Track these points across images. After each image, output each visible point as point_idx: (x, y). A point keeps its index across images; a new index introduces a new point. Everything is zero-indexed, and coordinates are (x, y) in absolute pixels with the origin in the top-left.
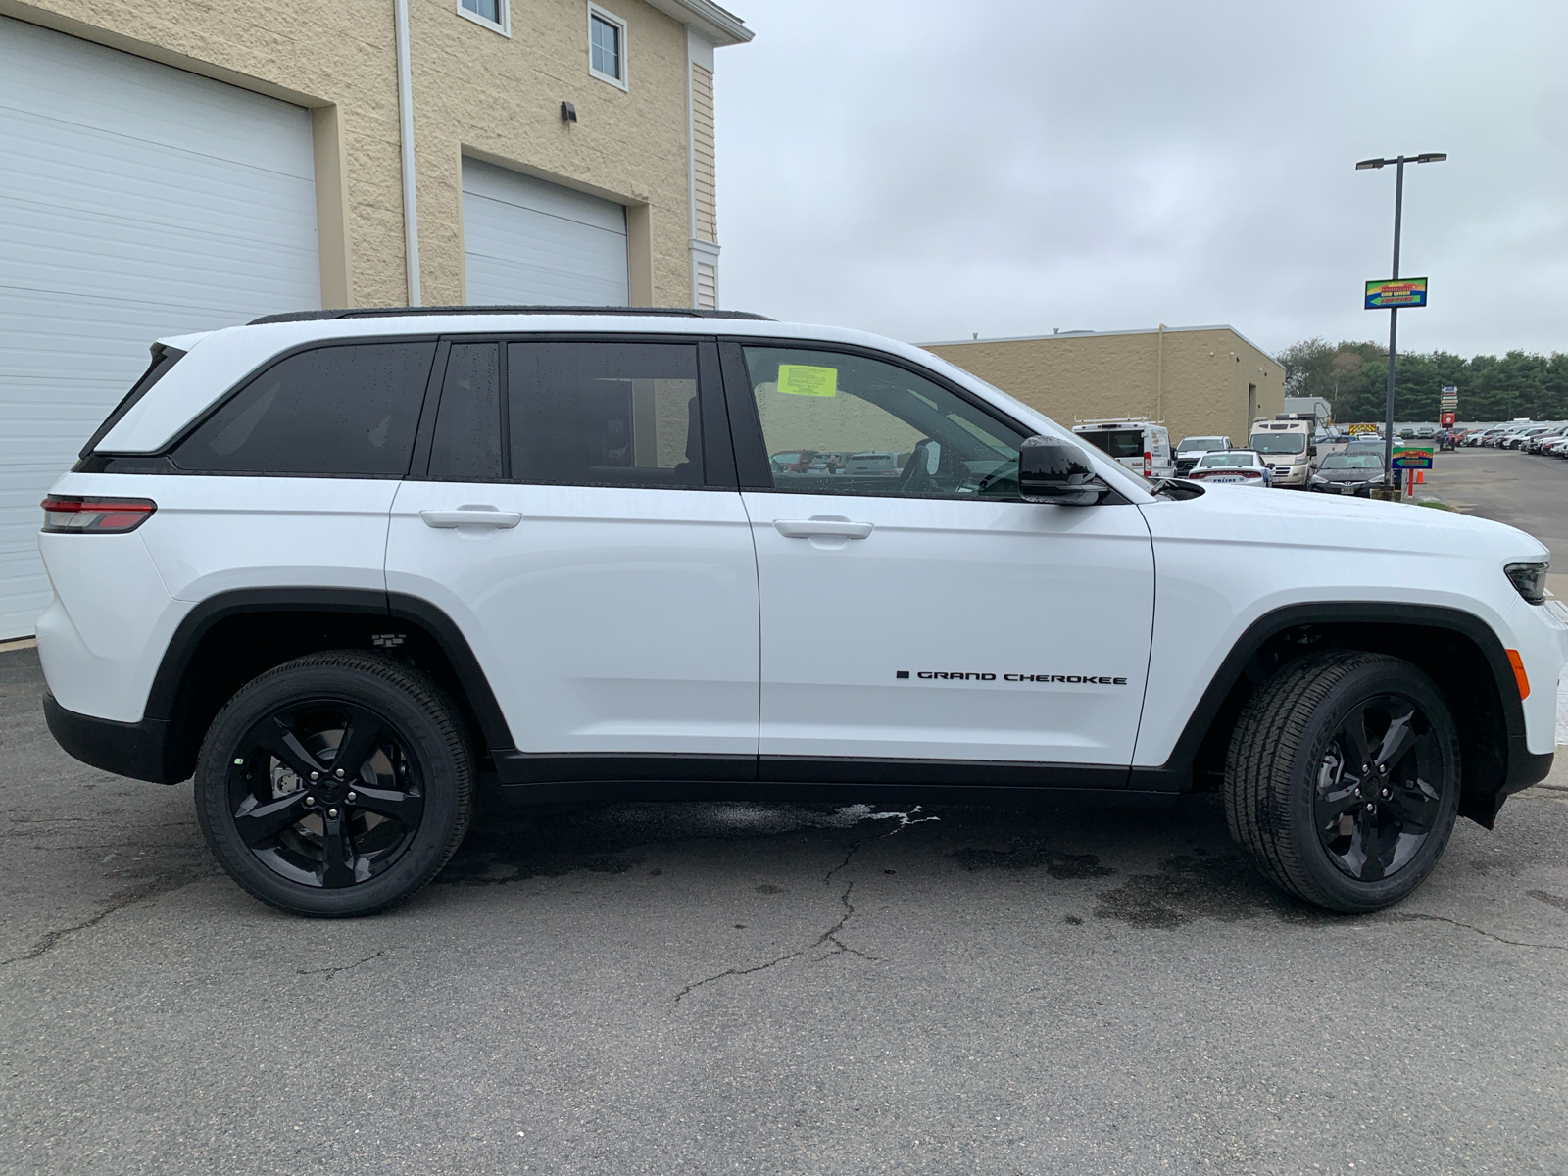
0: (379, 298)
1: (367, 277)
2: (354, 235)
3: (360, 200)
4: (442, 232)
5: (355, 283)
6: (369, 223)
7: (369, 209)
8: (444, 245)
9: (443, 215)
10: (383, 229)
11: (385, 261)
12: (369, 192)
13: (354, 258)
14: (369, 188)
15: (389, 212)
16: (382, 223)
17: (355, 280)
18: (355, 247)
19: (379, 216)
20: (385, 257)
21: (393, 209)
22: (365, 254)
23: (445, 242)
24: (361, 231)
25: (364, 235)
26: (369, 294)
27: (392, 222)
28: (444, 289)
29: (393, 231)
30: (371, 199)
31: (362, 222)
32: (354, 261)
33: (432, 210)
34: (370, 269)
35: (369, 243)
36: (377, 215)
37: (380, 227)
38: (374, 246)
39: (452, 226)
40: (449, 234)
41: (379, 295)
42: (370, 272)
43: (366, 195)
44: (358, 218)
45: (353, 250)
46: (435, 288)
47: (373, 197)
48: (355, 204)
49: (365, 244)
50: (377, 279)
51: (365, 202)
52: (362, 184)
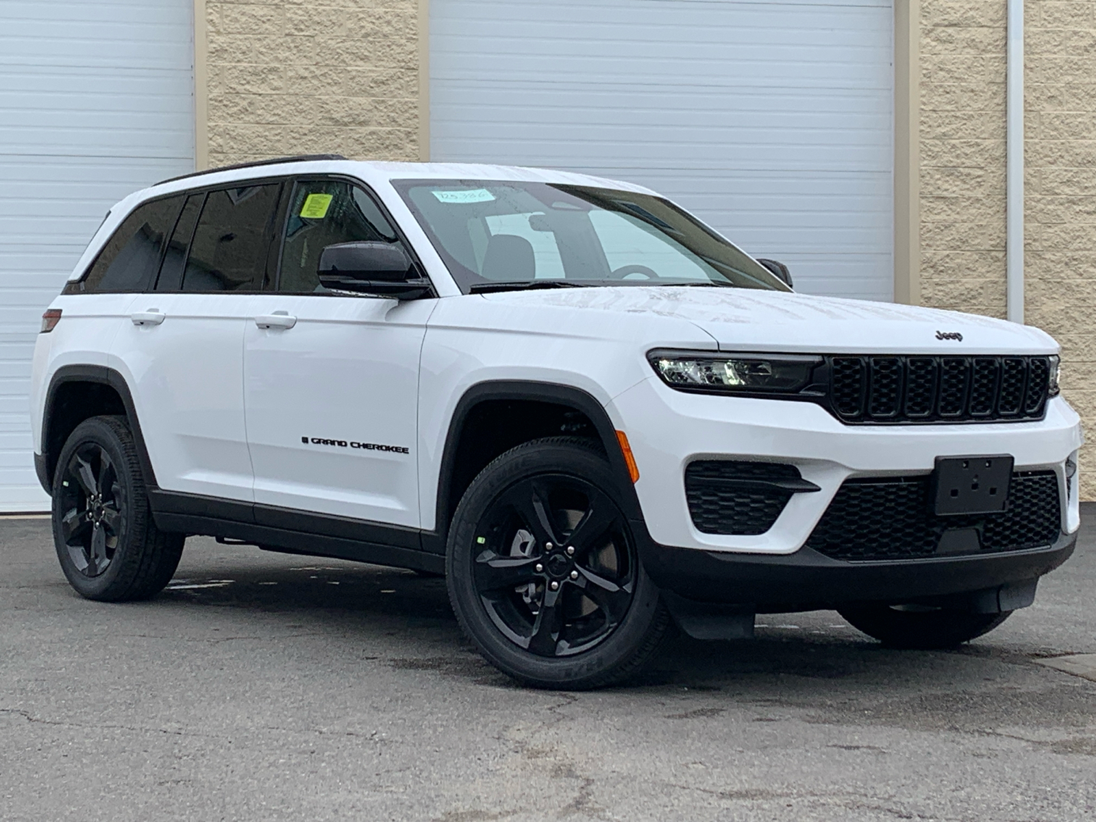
0: (960, 138)
1: (944, 115)
2: (925, 66)
3: (936, 20)
4: (1076, 41)
5: (923, 123)
6: (951, 47)
7: (950, 30)
9: (1079, 19)
10: (972, 51)
11: (972, 91)
12: (953, 8)
13: (924, 92)
14: (952, 4)
15: (985, 29)
16: (971, 44)
17: (923, 119)
18: (925, 79)
19: (968, 36)
20: (973, 86)
21: (990, 24)
22: (941, 86)
23: (1079, 54)
24: (936, 59)
25: (941, 62)
26: (944, 134)
27: (986, 41)
28: (1073, 116)
29: (990, 51)
30: (953, 17)
31: (939, 48)
32: (923, 96)
33: (1057, 15)
34: (949, 103)
35: (949, 71)
36: (963, 35)
37: (968, 50)
38: (956, 75)
40: (1087, 42)
41: (960, 134)
42: (949, 107)
43: (948, 13)
44: (933, 43)
45: (922, 84)
47: (959, 15)
48: (929, 27)
49: (942, 73)
50: (958, 114)
51: (946, 23)
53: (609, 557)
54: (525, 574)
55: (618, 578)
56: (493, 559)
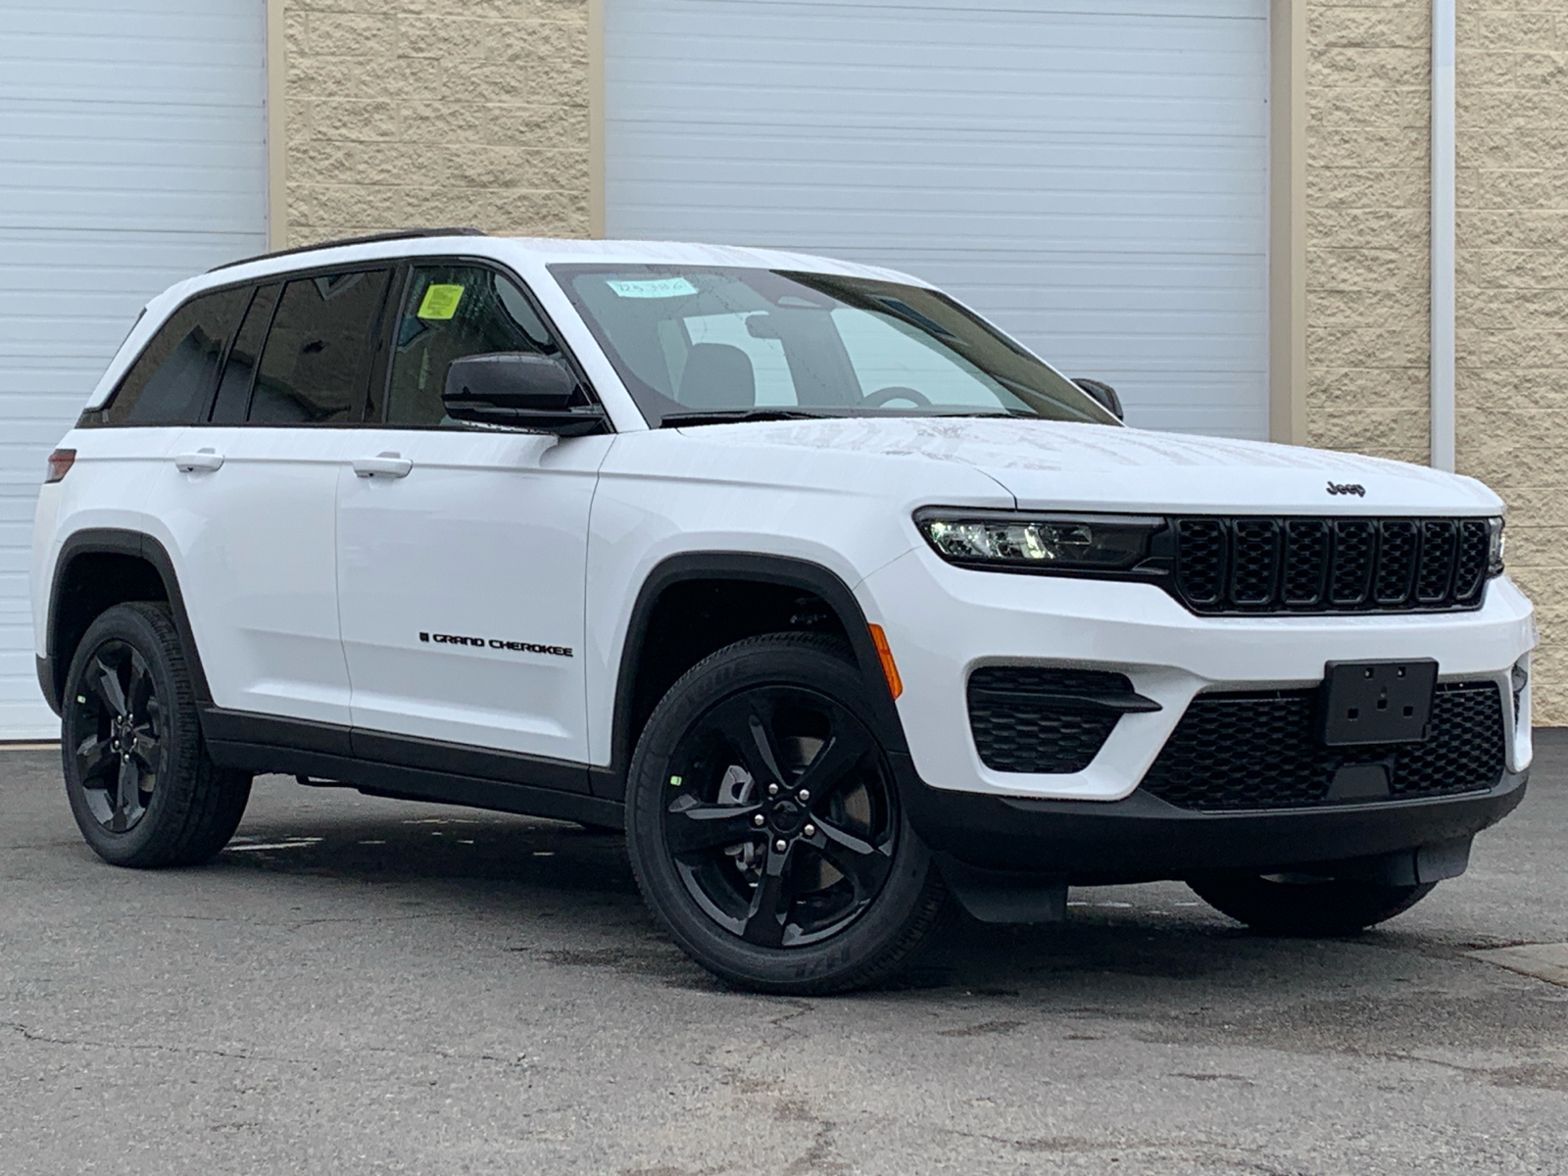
0: (1364, 206)
1: (1340, 173)
2: (1314, 102)
3: (1331, 38)
4: (1529, 68)
5: (1311, 185)
6: (1351, 76)
7: (1350, 52)
8: (1532, 92)
9: (1534, 37)
10: (1381, 83)
11: (1382, 139)
12: (1354, 21)
13: (1312, 141)
14: (1352, 15)
16: (1380, 72)
17: (1311, 179)
18: (1314, 123)
19: (1375, 60)
20: (1383, 132)
21: (1407, 43)
22: (1337, 132)
24: (1331, 94)
25: (1337, 98)
26: (1342, 201)
27: (1402, 68)
28: (1525, 175)
29: (1407, 82)
30: (1355, 34)
31: (1335, 76)
32: (1311, 146)
33: (1502, 30)
34: (1349, 156)
35: (1348, 111)
36: (1370, 59)
37: (1376, 80)
38: (1359, 116)
39: (1553, 53)
40: (1546, 69)
41: (1365, 201)
42: (1347, 163)
43: (1347, 27)
44: (1326, 71)
45: (1310, 128)
46: (1502, 176)
47: (1362, 29)
48: (1321, 48)
49: (1338, 114)
50: (1362, 172)
51: (1345, 41)
52: (1337, 11)
53: (859, 806)
54: (738, 829)
55: (872, 836)
56: (694, 808)
